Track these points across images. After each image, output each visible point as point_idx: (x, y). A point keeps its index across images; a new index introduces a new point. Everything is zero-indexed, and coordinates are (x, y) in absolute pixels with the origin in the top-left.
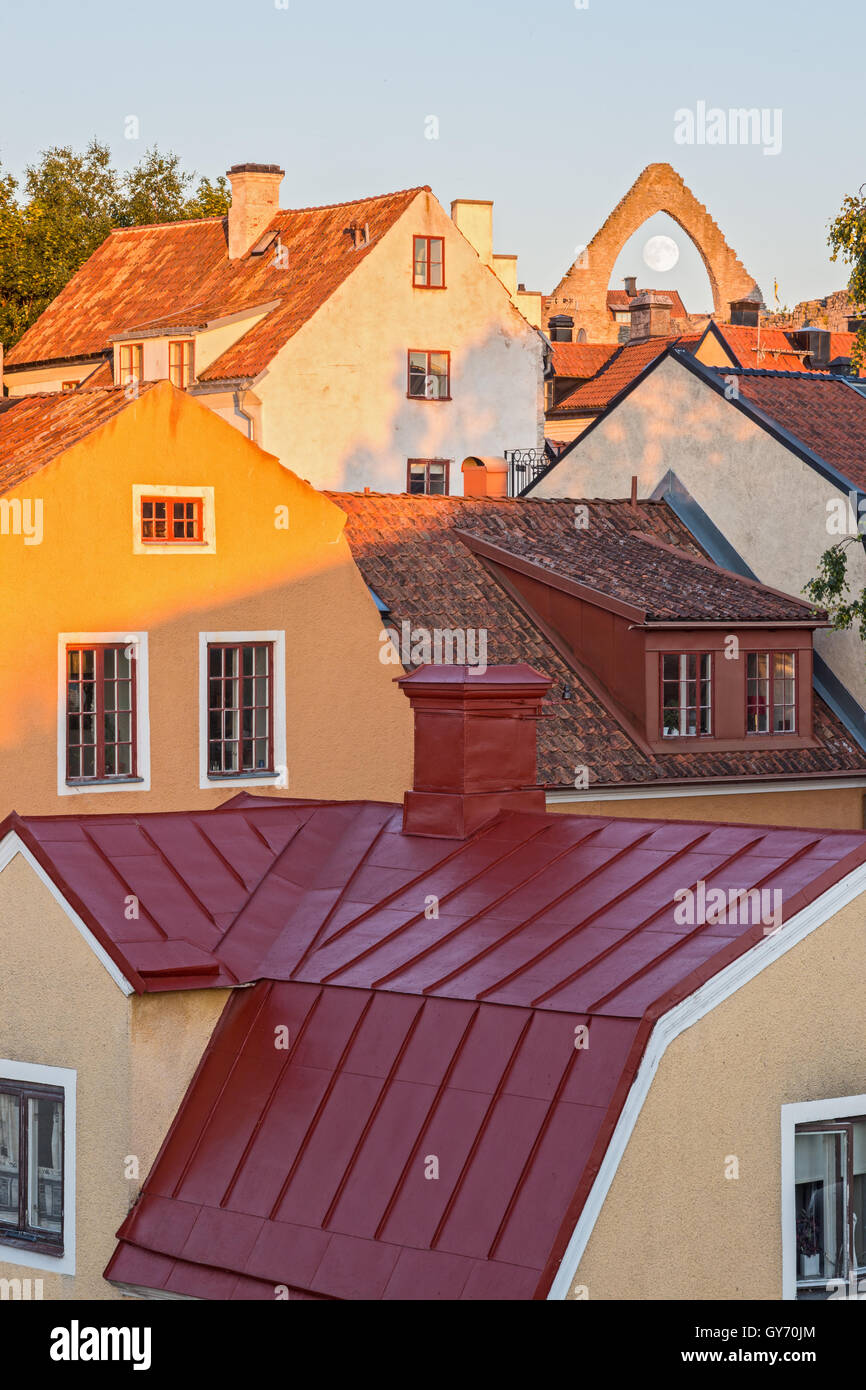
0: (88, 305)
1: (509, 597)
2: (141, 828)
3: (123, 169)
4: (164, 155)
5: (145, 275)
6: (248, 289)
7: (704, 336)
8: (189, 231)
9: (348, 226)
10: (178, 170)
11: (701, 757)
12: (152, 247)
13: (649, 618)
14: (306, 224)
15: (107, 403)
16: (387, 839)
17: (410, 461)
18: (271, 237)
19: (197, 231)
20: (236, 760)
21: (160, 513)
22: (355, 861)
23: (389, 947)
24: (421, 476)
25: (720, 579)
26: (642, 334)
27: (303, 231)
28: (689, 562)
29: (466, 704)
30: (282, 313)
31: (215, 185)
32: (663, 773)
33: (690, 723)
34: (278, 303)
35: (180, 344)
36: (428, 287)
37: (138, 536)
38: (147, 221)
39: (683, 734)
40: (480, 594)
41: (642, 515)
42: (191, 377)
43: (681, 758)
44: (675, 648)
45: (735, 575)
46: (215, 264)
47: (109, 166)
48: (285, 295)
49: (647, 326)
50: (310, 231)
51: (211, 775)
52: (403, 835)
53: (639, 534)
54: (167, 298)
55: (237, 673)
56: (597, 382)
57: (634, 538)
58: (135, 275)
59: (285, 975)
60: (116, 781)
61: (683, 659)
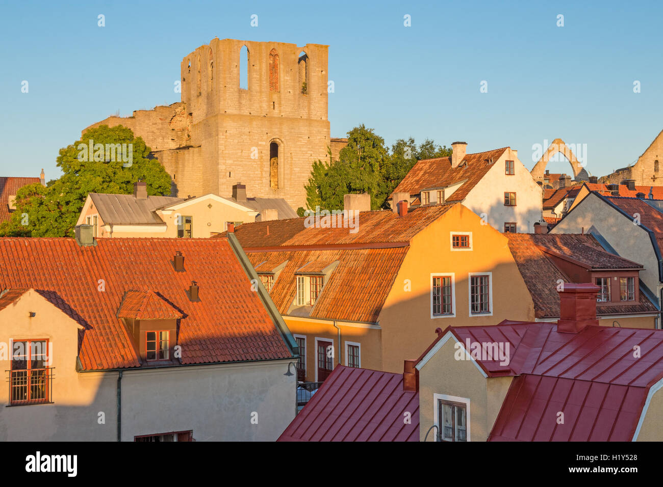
0: (412, 181)
1: (550, 262)
2: (484, 330)
3: (418, 144)
4: (430, 140)
5: (428, 173)
6: (458, 176)
7: (582, 187)
8: (440, 160)
9: (486, 158)
10: (434, 144)
11: (608, 308)
12: (430, 165)
13: (593, 268)
14: (474, 158)
15: (442, 209)
16: (552, 333)
17: (505, 223)
18: (464, 162)
19: (442, 160)
20: (479, 309)
21: (458, 240)
22: (544, 340)
23: (561, 365)
24: (508, 227)
25: (610, 256)
26: (563, 186)
27: (473, 160)
28: (600, 252)
29: (577, 295)
30: (469, 182)
31: (443, 148)
32: (598, 312)
33: (605, 297)
34: (467, 180)
35: (440, 192)
36: (510, 174)
37: (452, 246)
38: (425, 158)
39: (603, 300)
40: (542, 261)
41: (585, 238)
42: (443, 200)
43: (602, 308)
44: (600, 276)
45: (614, 255)
46: (448, 169)
47: (414, 144)
48: (469, 177)
49: (564, 184)
50: (475, 160)
51: (472, 313)
52: (558, 332)
53: (585, 244)
54: (435, 179)
55: (479, 284)
56: (550, 200)
57: (584, 245)
58: (425, 173)
59: (530, 372)
60: (446, 315)
61: (602, 279)
